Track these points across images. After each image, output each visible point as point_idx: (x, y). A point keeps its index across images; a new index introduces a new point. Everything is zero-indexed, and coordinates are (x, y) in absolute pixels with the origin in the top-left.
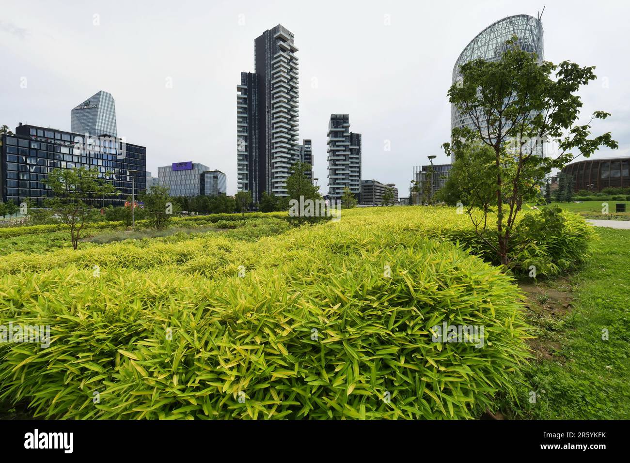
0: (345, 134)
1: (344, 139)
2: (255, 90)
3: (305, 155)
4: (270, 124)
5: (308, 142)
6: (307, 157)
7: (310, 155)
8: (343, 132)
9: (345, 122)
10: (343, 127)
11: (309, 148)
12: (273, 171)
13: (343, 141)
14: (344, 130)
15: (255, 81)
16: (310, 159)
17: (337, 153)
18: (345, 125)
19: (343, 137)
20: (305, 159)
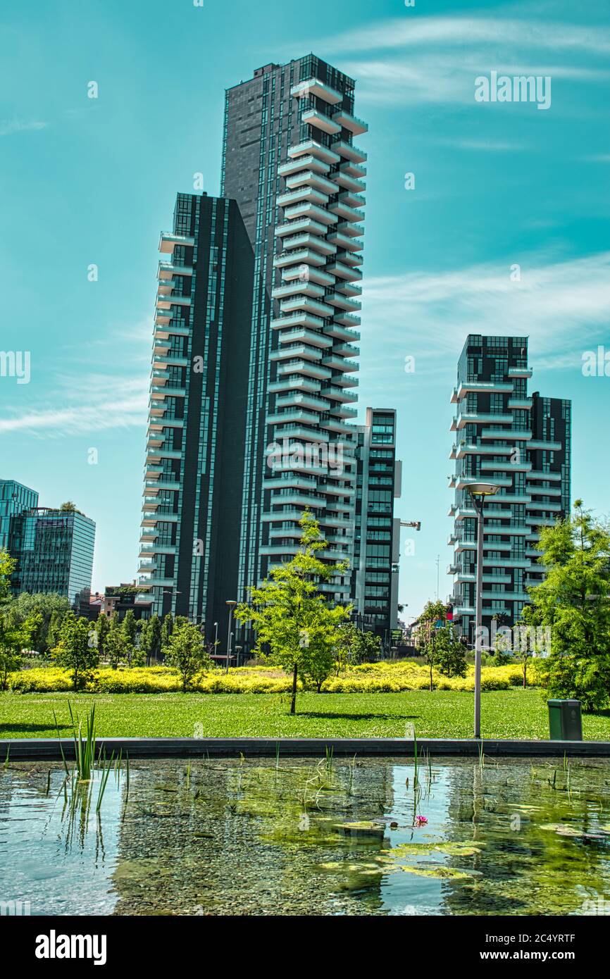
0: (513, 404)
1: (509, 419)
2: (220, 251)
3: (373, 462)
4: (261, 362)
5: (384, 417)
6: (377, 468)
7: (391, 462)
8: (507, 396)
9: (513, 364)
10: (507, 379)
11: (387, 435)
12: (264, 518)
13: (507, 427)
14: (509, 388)
15: (220, 221)
16: (390, 475)
17: (486, 466)
18: (514, 372)
19: (507, 411)
20: (372, 474)
